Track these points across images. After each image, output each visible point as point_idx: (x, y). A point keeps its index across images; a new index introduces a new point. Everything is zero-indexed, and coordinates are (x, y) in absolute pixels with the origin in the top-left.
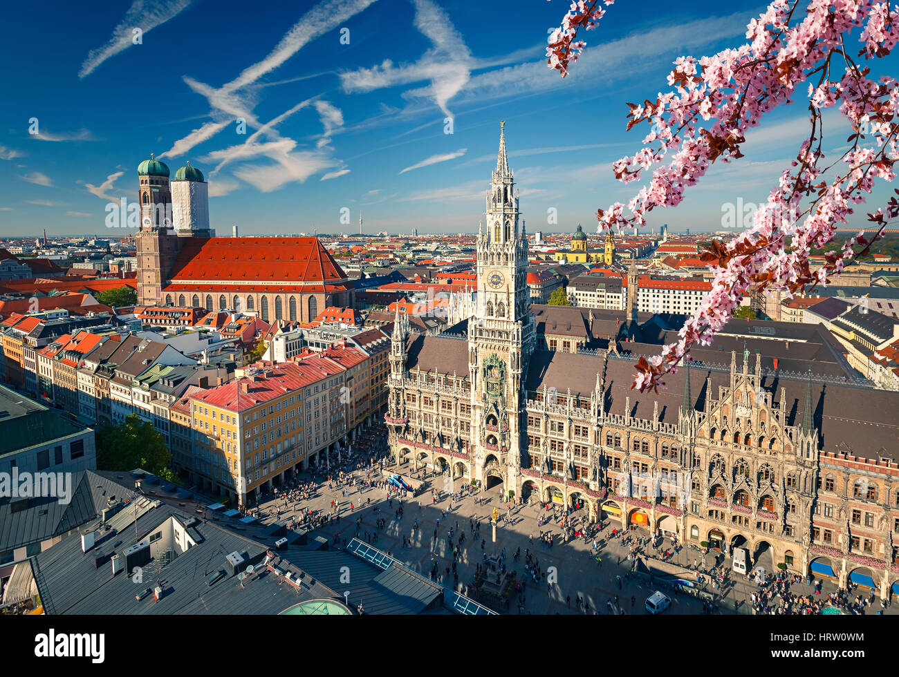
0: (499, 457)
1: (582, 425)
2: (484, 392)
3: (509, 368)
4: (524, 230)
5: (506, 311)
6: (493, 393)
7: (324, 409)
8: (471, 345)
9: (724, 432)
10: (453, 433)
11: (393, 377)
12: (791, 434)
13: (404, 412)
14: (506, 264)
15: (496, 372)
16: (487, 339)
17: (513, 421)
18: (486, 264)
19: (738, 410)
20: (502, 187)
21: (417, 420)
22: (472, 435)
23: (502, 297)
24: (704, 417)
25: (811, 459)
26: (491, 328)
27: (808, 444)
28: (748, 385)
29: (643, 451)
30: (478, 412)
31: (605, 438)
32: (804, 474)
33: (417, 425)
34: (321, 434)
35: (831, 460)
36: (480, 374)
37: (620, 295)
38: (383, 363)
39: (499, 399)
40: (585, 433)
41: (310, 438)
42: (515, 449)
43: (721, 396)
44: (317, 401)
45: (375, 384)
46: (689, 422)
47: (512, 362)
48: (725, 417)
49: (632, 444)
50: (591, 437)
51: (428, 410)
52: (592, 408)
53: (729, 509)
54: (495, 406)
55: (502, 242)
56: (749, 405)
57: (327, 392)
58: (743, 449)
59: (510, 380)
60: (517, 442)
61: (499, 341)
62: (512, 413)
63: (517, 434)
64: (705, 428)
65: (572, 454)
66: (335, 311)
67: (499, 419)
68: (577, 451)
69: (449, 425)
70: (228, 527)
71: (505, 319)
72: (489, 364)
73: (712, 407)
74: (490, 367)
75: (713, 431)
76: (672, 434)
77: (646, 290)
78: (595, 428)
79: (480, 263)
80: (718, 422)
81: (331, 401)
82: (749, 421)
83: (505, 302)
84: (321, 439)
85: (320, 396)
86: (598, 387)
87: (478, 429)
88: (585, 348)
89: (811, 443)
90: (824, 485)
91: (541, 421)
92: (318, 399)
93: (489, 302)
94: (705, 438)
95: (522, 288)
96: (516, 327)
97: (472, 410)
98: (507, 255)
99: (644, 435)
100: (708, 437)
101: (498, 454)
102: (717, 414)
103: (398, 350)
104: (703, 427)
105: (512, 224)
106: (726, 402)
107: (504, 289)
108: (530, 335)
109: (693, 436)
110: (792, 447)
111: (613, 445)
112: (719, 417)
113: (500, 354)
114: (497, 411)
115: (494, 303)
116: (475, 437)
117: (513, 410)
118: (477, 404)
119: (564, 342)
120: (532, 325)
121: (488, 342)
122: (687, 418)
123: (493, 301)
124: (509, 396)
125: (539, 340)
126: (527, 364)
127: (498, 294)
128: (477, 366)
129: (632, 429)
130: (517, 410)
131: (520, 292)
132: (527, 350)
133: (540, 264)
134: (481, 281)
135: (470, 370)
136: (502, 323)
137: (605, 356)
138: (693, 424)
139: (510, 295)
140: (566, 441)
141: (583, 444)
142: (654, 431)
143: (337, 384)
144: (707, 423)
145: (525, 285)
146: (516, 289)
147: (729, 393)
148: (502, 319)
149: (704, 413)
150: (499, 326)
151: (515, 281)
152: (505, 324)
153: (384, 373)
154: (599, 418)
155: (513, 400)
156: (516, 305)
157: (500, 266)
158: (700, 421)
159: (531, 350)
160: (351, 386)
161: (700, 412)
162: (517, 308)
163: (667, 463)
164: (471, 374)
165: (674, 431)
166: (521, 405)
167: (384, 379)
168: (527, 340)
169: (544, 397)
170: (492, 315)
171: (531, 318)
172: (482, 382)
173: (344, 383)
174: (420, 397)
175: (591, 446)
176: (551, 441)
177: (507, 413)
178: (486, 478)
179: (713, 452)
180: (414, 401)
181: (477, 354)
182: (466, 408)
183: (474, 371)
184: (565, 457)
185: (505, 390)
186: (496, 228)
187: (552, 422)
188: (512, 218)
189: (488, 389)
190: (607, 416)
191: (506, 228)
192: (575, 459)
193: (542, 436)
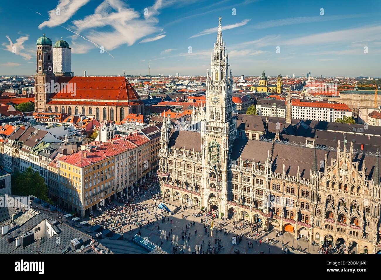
0: (216, 195)
1: (260, 178)
2: (209, 160)
3: (222, 147)
4: (231, 74)
5: (221, 117)
6: (213, 161)
7: (126, 168)
8: (202, 134)
9: (334, 183)
10: (193, 182)
11: (162, 151)
12: (368, 184)
13: (167, 169)
14: (221, 92)
15: (215, 149)
18: (211, 92)
19: (341, 171)
20: (219, 51)
21: (174, 174)
22: (202, 183)
23: (219, 110)
24: (323, 175)
25: (378, 198)
26: (212, 126)
27: (377, 190)
28: (346, 158)
29: (292, 193)
30: (206, 170)
31: (272, 185)
32: (374, 206)
33: (174, 177)
34: (124, 181)
36: (207, 150)
37: (284, 110)
38: (157, 144)
39: (217, 164)
40: (262, 183)
41: (118, 182)
42: (225, 191)
43: (332, 164)
44: (122, 163)
45: (153, 154)
46: (315, 177)
47: (224, 144)
48: (334, 175)
49: (286, 189)
50: (264, 185)
51: (180, 169)
52: (265, 169)
53: (335, 224)
54: (215, 167)
55: (219, 80)
56: (347, 169)
57: (127, 158)
58: (343, 192)
59: (223, 154)
61: (217, 133)
62: (223, 172)
63: (226, 182)
64: (324, 181)
65: (255, 193)
66: (133, 116)
67: (216, 175)
68: (257, 193)
69: (191, 177)
70: (73, 226)
71: (220, 121)
72: (212, 145)
73: (328, 170)
74: (212, 147)
75: (328, 183)
76: (307, 184)
77: (298, 107)
78: (267, 180)
79: (207, 92)
80: (331, 178)
81: (130, 163)
82: (347, 178)
83: (220, 112)
84: (124, 183)
85: (124, 160)
86: (268, 158)
87: (205, 179)
88: (263, 138)
91: (239, 176)
92: (122, 162)
93: (212, 112)
94: (324, 186)
95: (230, 105)
96: (226, 125)
97: (202, 170)
98: (221, 87)
99: (292, 184)
100: (325, 186)
101: (216, 193)
102: (330, 174)
103: (164, 137)
105: (224, 71)
106: (335, 167)
107: (220, 105)
108: (233, 130)
109: (318, 185)
110: (369, 192)
111: (276, 189)
113: (218, 140)
114: (216, 170)
115: (215, 113)
116: (204, 184)
117: (224, 170)
118: (205, 166)
119: (253, 134)
120: (235, 125)
121: (211, 133)
122: (315, 175)
123: (214, 112)
124: (222, 162)
125: (239, 133)
126: (232, 145)
127: (217, 108)
128: (205, 146)
129: (286, 181)
130: (226, 170)
131: (228, 107)
132: (232, 138)
133: (243, 92)
134: (208, 101)
135: (202, 148)
136: (219, 124)
137: (273, 142)
138: (318, 179)
139: (223, 108)
140: (251, 187)
141: (261, 189)
142: (297, 182)
143: (133, 154)
144: (325, 179)
145: (231, 103)
146: (226, 105)
147: (336, 162)
148: (218, 121)
149: (323, 173)
150: (217, 125)
151: (226, 101)
152: (220, 124)
153: (157, 149)
154: (269, 175)
155: (224, 165)
156: (226, 114)
157: (218, 93)
158: (321, 177)
159: (234, 138)
160: (140, 155)
161: (321, 173)
162: (227, 115)
163: (304, 199)
164: (202, 150)
165: (308, 182)
166: (228, 167)
167: (157, 152)
168: (232, 133)
169: (240, 163)
170: (214, 119)
171: (234, 121)
172: (208, 154)
173: (136, 154)
174: (176, 162)
175: (264, 190)
176: (244, 187)
177: (220, 171)
178: (209, 206)
179: (328, 194)
180: (172, 164)
181: (206, 140)
182: (199, 168)
183: (204, 148)
184: (251, 196)
185: (220, 159)
186: (216, 73)
187: (244, 176)
188: (224, 68)
189: (211, 159)
190: (273, 174)
191: (221, 73)
192: (256, 196)
193: (239, 184)
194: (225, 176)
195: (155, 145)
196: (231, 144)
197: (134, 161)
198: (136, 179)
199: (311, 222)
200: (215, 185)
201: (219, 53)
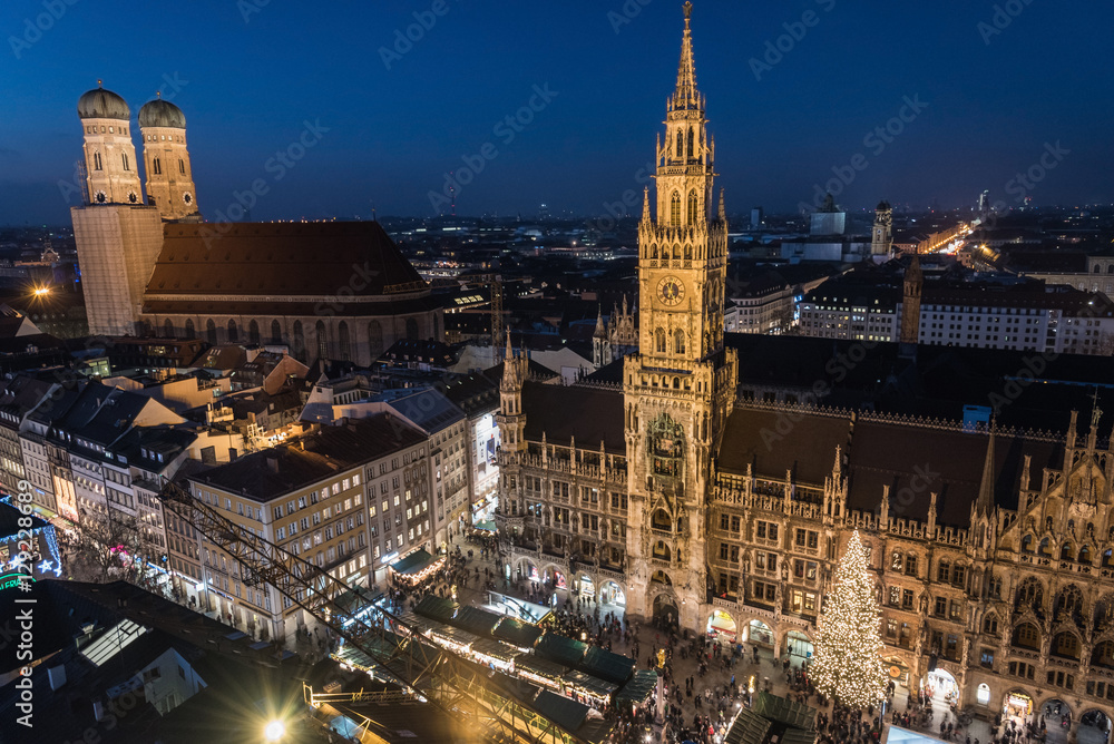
0: (672, 577)
1: (808, 528)
2: (649, 474)
3: (690, 437)
5: (687, 345)
6: (663, 476)
8: (629, 399)
9: (1046, 542)
10: (600, 539)
11: (506, 449)
13: (522, 504)
14: (688, 264)
15: (668, 444)
16: (654, 390)
17: (695, 521)
18: (654, 263)
19: (1073, 507)
20: (684, 128)
22: (629, 542)
23: (682, 321)
24: (1014, 517)
28: (1094, 466)
29: (907, 571)
30: (640, 505)
34: (393, 537)
36: (642, 447)
39: (674, 488)
40: (813, 541)
41: (376, 542)
42: (696, 561)
43: (1045, 484)
44: (385, 487)
46: (987, 525)
47: (696, 427)
48: (1050, 519)
49: (889, 560)
50: (821, 549)
51: (560, 502)
52: (826, 501)
53: (1042, 660)
55: (683, 228)
56: (1093, 501)
57: (400, 473)
58: (1075, 568)
59: (692, 456)
60: (701, 553)
61: (675, 392)
62: (694, 508)
63: (702, 540)
64: (1013, 534)
65: (790, 572)
67: (673, 517)
68: (798, 570)
71: (685, 356)
72: (657, 430)
73: (1029, 502)
74: (660, 436)
75: (1027, 539)
76: (958, 544)
78: (830, 534)
79: (644, 264)
80: (1038, 524)
81: (408, 486)
82: (1091, 526)
84: (395, 543)
85: (389, 478)
86: (837, 466)
87: (638, 532)
91: (742, 520)
92: (386, 483)
93: (659, 330)
94: (1011, 550)
96: (702, 370)
97: (630, 503)
98: (691, 249)
99: (910, 546)
100: (1017, 549)
101: (671, 572)
102: (1035, 513)
103: (511, 407)
104: (1010, 535)
105: (700, 194)
106: (1055, 494)
107: (684, 306)
108: (727, 383)
109: (993, 548)
112: (1038, 518)
113: (675, 414)
114: (670, 505)
115: (667, 333)
116: (634, 545)
117: (695, 503)
118: (637, 492)
120: (730, 366)
121: (657, 394)
122: (985, 520)
123: (665, 327)
124: (689, 481)
127: (674, 315)
128: (638, 434)
129: (891, 536)
130: (702, 503)
131: (711, 311)
132: (721, 408)
134: (645, 293)
135: (627, 439)
136: (680, 364)
137: (852, 418)
138: (994, 529)
139: (694, 317)
140: (781, 553)
141: (809, 558)
142: (928, 539)
143: (417, 459)
144: (1016, 527)
145: (720, 299)
146: (704, 306)
147: (1060, 480)
148: (680, 355)
149: (1014, 512)
151: (704, 293)
154: (837, 517)
155: (696, 488)
156: (704, 334)
157: (678, 267)
158: (1005, 526)
159: (728, 408)
160: (437, 463)
161: (1008, 511)
162: (705, 339)
163: (944, 590)
164: (628, 446)
165: (962, 538)
166: (709, 496)
168: (721, 392)
170: (664, 351)
171: (729, 355)
172: (647, 458)
173: (426, 460)
174: (547, 482)
175: (821, 561)
176: (757, 552)
177: (684, 507)
178: (651, 606)
179: (1025, 573)
180: (538, 488)
181: (638, 414)
182: (621, 501)
183: (633, 440)
184: (779, 577)
185: (684, 471)
186: (673, 201)
187: (760, 522)
188: (700, 183)
189: (656, 472)
190: (850, 515)
191: (690, 202)
192: (795, 580)
193: (743, 545)
194: (700, 521)
199: (965, 655)
200: (667, 546)
201: (684, 132)
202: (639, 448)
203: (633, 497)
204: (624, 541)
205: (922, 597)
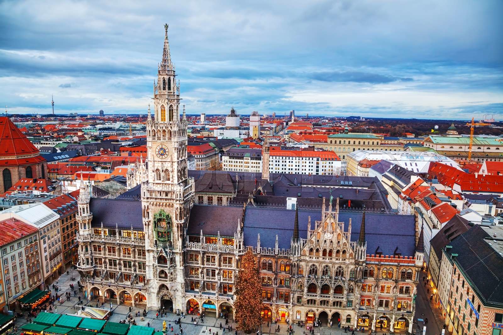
0: (169, 286)
1: (228, 256)
2: (155, 239)
3: (174, 220)
5: (171, 176)
6: (162, 239)
8: (144, 204)
9: (317, 250)
10: (133, 272)
11: (81, 232)
12: (353, 246)
13: (92, 259)
14: (170, 139)
15: (164, 224)
16: (156, 199)
17: (178, 258)
18: (154, 139)
19: (326, 235)
20: (166, 77)
21: (103, 265)
22: (147, 272)
23: (168, 166)
24: (306, 242)
25: (362, 260)
26: (159, 189)
27: (362, 251)
28: (332, 218)
29: (269, 269)
30: (151, 254)
32: (358, 269)
33: (103, 268)
34: (20, 284)
35: (373, 259)
36: (152, 226)
37: (260, 162)
38: (73, 222)
39: (168, 244)
40: (230, 263)
41: (10, 288)
42: (180, 278)
43: (316, 227)
45: (67, 240)
46: (297, 246)
47: (177, 215)
48: (318, 241)
49: (261, 265)
50: (234, 264)
51: (112, 257)
52: (235, 244)
53: (318, 296)
55: (166, 122)
56: (332, 232)
58: (327, 259)
59: (175, 229)
60: (182, 273)
61: (166, 199)
62: (177, 253)
63: (182, 268)
64: (307, 249)
65: (222, 277)
67: (168, 258)
68: (224, 275)
69: (130, 267)
71: (170, 182)
72: (158, 217)
73: (311, 235)
74: (160, 220)
75: (311, 250)
76: (286, 255)
77: (277, 157)
78: (237, 258)
79: (149, 139)
80: (314, 244)
81: (28, 256)
82: (332, 242)
84: (21, 288)
86: (239, 229)
87: (152, 267)
88: (234, 202)
89: (363, 250)
90: (368, 274)
91: (199, 256)
93: (157, 170)
94: (306, 256)
95: (183, 158)
96: (179, 188)
97: (147, 254)
98: (171, 132)
99: (269, 259)
100: (308, 254)
101: (168, 284)
102: (313, 239)
103: (84, 211)
104: (305, 249)
105: (174, 107)
106: (319, 231)
107: (169, 159)
108: (190, 194)
109: (299, 255)
110: (354, 254)
112: (314, 241)
113: (167, 210)
114: (166, 252)
115: (161, 171)
116: (149, 274)
117: (177, 251)
118: (150, 248)
119: (218, 198)
120: (191, 186)
121: (157, 201)
122: (296, 244)
123: (160, 168)
124: (174, 240)
125: (199, 197)
126: (188, 215)
127: (164, 163)
128: (149, 220)
129: (262, 255)
130: (181, 250)
131: (181, 161)
132: (188, 205)
133: (204, 139)
134: (150, 153)
135: (144, 223)
136: (168, 186)
137: (245, 206)
138: (299, 247)
139: (174, 164)
140: (217, 269)
141: (229, 269)
142: (276, 255)
143: (32, 242)
144: (307, 246)
145: (185, 155)
146: (178, 159)
147: (321, 225)
148: (168, 182)
149: (306, 239)
150: (166, 188)
151: (177, 152)
152: (170, 186)
153: (74, 230)
154: (240, 250)
155: (178, 243)
156: (179, 171)
157: (165, 141)
158: (303, 245)
159: (191, 205)
160: (45, 242)
162: (179, 174)
163: (283, 275)
164: (144, 226)
165: (288, 253)
166: (184, 246)
167: (74, 235)
168: (187, 198)
169: (201, 239)
170: (160, 179)
171: (190, 180)
172: (154, 231)
173: (38, 241)
174: (105, 247)
175: (234, 270)
176: (207, 270)
177: (173, 253)
178: (160, 301)
179: (311, 264)
180: (100, 251)
181: (149, 211)
182: (142, 253)
183: (147, 223)
184: (216, 280)
185: (172, 236)
186: (162, 110)
187: (207, 256)
188: (174, 103)
189: (159, 237)
190: (245, 248)
191: (170, 110)
192: (223, 280)
193: (200, 267)
194: (180, 259)
195: (69, 224)
196: (187, 213)
197: (35, 253)
198: (41, 279)
199: (291, 300)
200: (166, 272)
201: (166, 80)
202: (150, 227)
203: (148, 251)
204: (145, 272)
205: (274, 279)
